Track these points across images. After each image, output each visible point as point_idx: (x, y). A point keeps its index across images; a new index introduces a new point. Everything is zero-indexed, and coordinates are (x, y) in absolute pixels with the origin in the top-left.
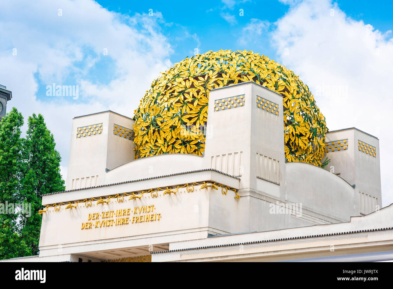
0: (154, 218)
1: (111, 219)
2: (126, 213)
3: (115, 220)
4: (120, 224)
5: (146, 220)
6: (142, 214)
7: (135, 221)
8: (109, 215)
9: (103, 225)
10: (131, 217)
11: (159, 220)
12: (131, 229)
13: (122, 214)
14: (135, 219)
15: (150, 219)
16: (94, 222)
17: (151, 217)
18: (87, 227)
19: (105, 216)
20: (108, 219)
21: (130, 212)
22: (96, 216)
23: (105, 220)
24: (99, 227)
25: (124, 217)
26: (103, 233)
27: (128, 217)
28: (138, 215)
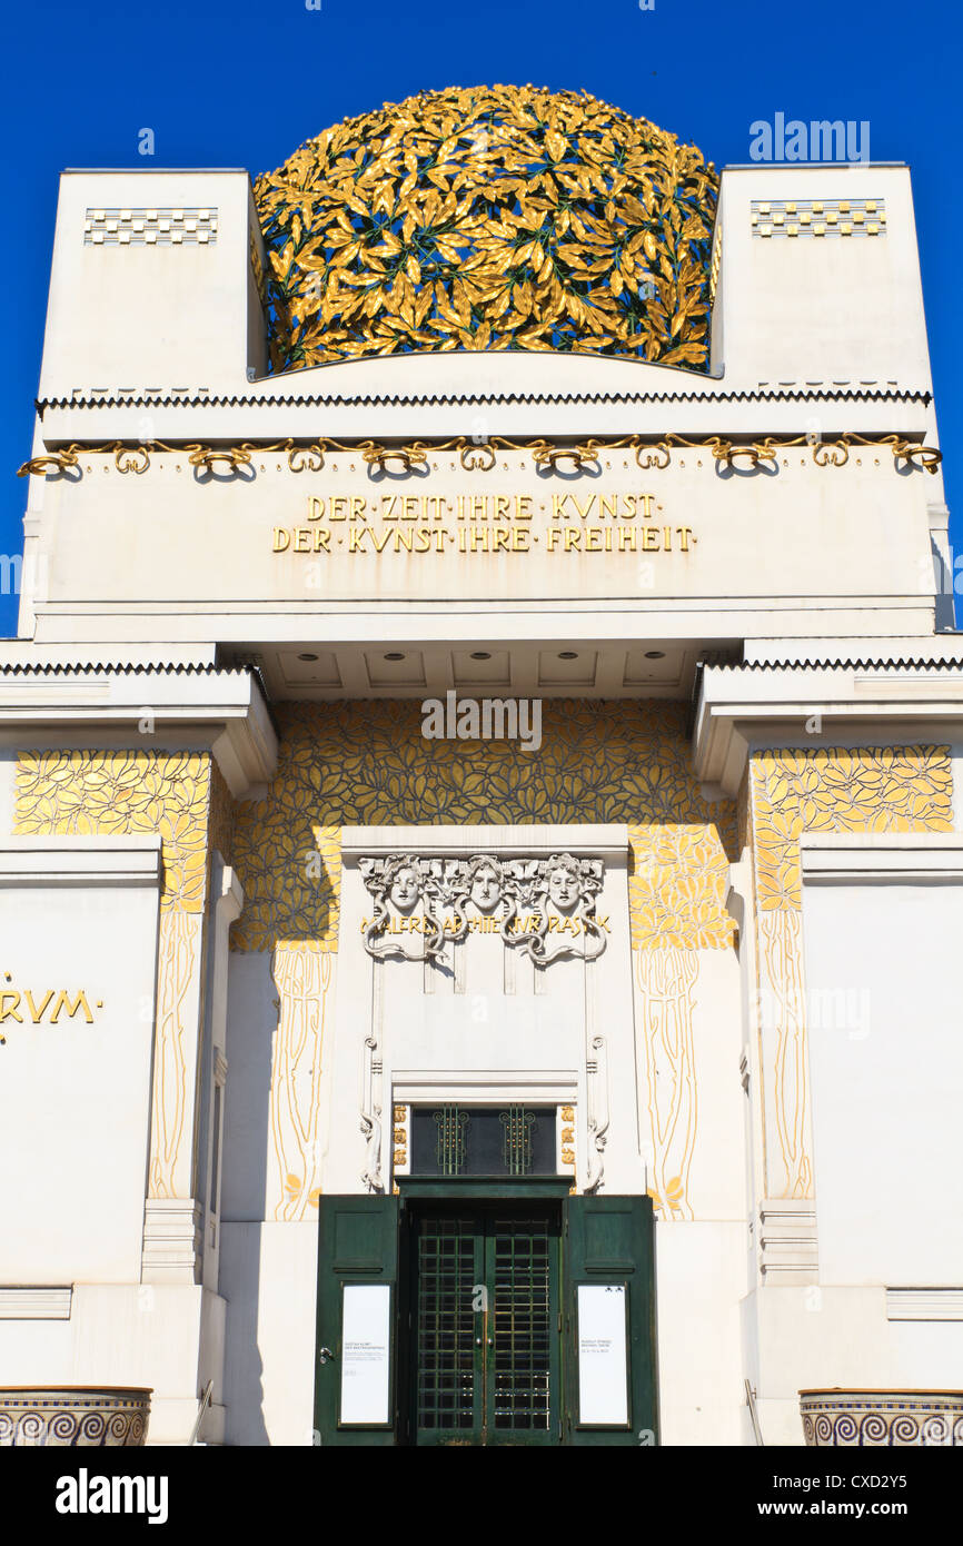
0: (660, 541)
1: (432, 525)
2: (511, 513)
3: (453, 532)
4: (481, 545)
5: (618, 544)
6: (593, 522)
7: (563, 543)
8: (420, 509)
9: (393, 544)
10: (540, 527)
11: (685, 549)
12: (538, 572)
13: (493, 512)
14: (563, 540)
15: (640, 540)
16: (345, 533)
17: (642, 536)
18: (309, 543)
19: (399, 510)
20: (420, 525)
21: (533, 509)
22: (349, 510)
23: (401, 528)
24: (371, 549)
25: (504, 524)
26: (395, 574)
27: (524, 525)
28: (575, 523)
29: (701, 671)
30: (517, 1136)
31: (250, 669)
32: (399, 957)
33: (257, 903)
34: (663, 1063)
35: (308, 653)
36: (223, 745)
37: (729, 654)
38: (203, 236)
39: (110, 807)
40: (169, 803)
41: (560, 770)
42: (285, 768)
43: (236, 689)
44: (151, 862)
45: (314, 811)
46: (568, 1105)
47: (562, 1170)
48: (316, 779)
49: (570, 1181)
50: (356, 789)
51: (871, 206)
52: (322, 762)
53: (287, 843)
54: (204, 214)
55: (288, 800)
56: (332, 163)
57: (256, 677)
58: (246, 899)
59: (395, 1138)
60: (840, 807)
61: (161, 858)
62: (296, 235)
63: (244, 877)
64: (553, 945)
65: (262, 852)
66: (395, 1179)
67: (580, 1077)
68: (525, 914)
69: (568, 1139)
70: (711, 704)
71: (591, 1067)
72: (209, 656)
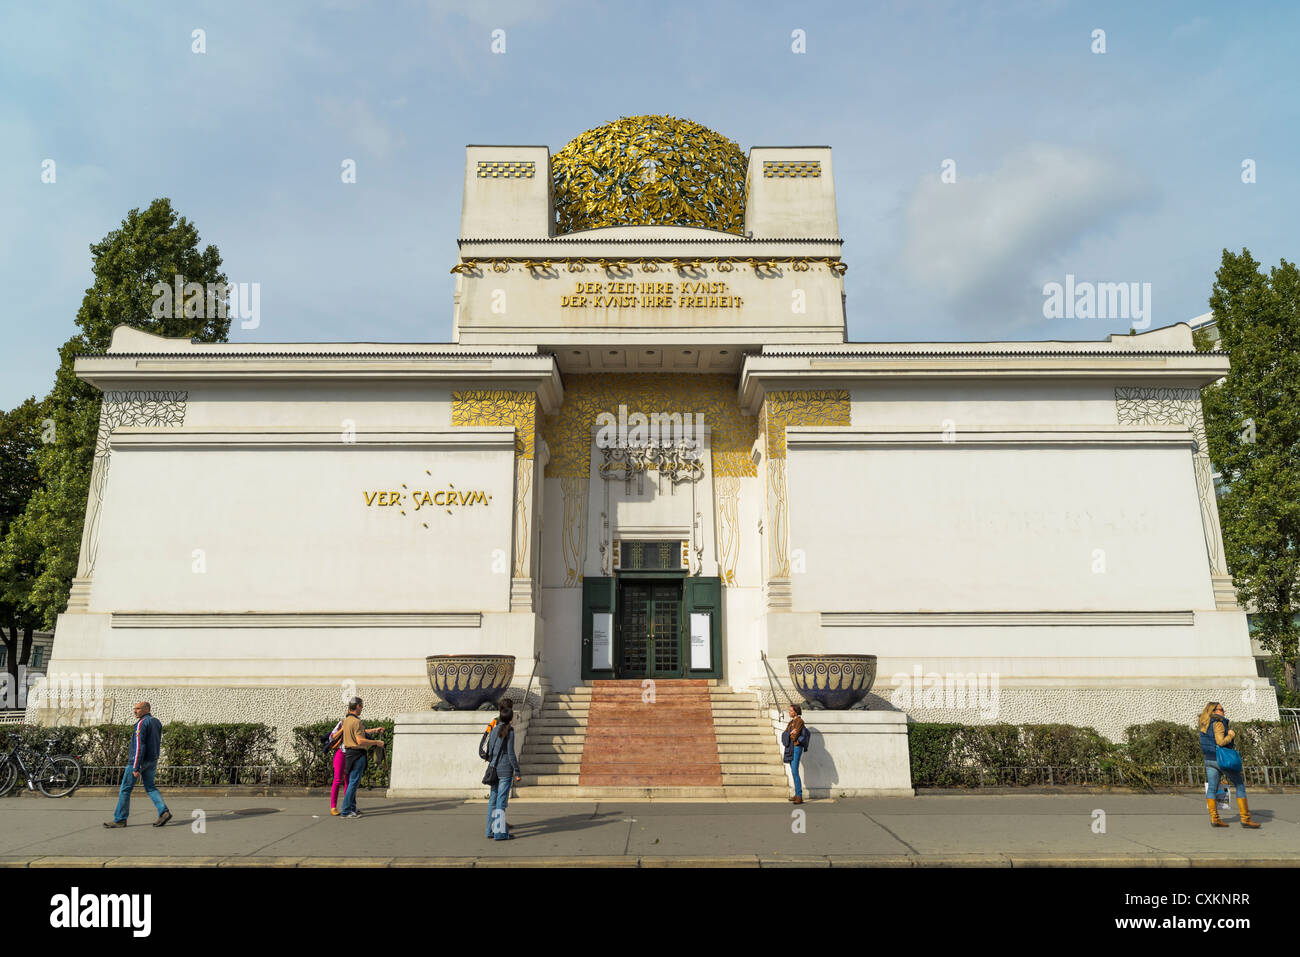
0: (728, 302)
1: (629, 296)
2: (665, 290)
3: (639, 299)
4: (651, 304)
5: (709, 304)
6: (699, 294)
7: (686, 303)
8: (625, 289)
9: (613, 303)
10: (676, 297)
11: (738, 307)
12: (676, 316)
13: (656, 290)
14: (686, 302)
15: (720, 303)
16: (592, 298)
17: (720, 301)
18: (575, 303)
19: (616, 289)
20: (624, 296)
21: (673, 289)
22: (594, 289)
23: (617, 296)
24: (604, 305)
25: (661, 295)
26: (614, 316)
27: (669, 295)
28: (691, 295)
29: (745, 357)
30: (664, 555)
31: (553, 355)
32: (616, 478)
33: (556, 458)
34: (725, 522)
35: (577, 350)
36: (541, 388)
37: (756, 351)
38: (528, 174)
39: (493, 414)
40: (518, 413)
41: (682, 403)
42: (567, 402)
43: (547, 364)
44: (511, 437)
45: (579, 419)
46: (686, 541)
47: (683, 567)
48: (580, 405)
49: (686, 571)
50: (597, 410)
51: (815, 164)
52: (582, 399)
53: (568, 432)
54: (529, 165)
55: (568, 415)
56: (584, 147)
57: (555, 358)
58: (551, 456)
59: (615, 554)
60: (803, 415)
61: (516, 436)
62: (568, 177)
63: (552, 446)
64: (681, 474)
65: (558, 436)
66: (615, 571)
67: (691, 529)
68: (668, 462)
69: (686, 554)
70: (749, 372)
71: (696, 525)
72: (534, 350)
